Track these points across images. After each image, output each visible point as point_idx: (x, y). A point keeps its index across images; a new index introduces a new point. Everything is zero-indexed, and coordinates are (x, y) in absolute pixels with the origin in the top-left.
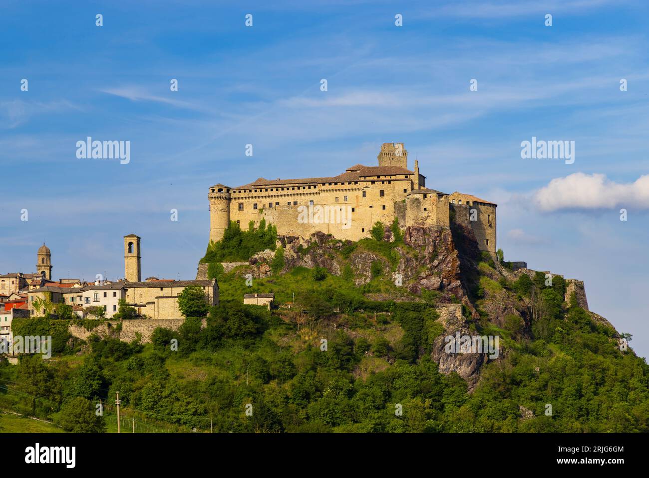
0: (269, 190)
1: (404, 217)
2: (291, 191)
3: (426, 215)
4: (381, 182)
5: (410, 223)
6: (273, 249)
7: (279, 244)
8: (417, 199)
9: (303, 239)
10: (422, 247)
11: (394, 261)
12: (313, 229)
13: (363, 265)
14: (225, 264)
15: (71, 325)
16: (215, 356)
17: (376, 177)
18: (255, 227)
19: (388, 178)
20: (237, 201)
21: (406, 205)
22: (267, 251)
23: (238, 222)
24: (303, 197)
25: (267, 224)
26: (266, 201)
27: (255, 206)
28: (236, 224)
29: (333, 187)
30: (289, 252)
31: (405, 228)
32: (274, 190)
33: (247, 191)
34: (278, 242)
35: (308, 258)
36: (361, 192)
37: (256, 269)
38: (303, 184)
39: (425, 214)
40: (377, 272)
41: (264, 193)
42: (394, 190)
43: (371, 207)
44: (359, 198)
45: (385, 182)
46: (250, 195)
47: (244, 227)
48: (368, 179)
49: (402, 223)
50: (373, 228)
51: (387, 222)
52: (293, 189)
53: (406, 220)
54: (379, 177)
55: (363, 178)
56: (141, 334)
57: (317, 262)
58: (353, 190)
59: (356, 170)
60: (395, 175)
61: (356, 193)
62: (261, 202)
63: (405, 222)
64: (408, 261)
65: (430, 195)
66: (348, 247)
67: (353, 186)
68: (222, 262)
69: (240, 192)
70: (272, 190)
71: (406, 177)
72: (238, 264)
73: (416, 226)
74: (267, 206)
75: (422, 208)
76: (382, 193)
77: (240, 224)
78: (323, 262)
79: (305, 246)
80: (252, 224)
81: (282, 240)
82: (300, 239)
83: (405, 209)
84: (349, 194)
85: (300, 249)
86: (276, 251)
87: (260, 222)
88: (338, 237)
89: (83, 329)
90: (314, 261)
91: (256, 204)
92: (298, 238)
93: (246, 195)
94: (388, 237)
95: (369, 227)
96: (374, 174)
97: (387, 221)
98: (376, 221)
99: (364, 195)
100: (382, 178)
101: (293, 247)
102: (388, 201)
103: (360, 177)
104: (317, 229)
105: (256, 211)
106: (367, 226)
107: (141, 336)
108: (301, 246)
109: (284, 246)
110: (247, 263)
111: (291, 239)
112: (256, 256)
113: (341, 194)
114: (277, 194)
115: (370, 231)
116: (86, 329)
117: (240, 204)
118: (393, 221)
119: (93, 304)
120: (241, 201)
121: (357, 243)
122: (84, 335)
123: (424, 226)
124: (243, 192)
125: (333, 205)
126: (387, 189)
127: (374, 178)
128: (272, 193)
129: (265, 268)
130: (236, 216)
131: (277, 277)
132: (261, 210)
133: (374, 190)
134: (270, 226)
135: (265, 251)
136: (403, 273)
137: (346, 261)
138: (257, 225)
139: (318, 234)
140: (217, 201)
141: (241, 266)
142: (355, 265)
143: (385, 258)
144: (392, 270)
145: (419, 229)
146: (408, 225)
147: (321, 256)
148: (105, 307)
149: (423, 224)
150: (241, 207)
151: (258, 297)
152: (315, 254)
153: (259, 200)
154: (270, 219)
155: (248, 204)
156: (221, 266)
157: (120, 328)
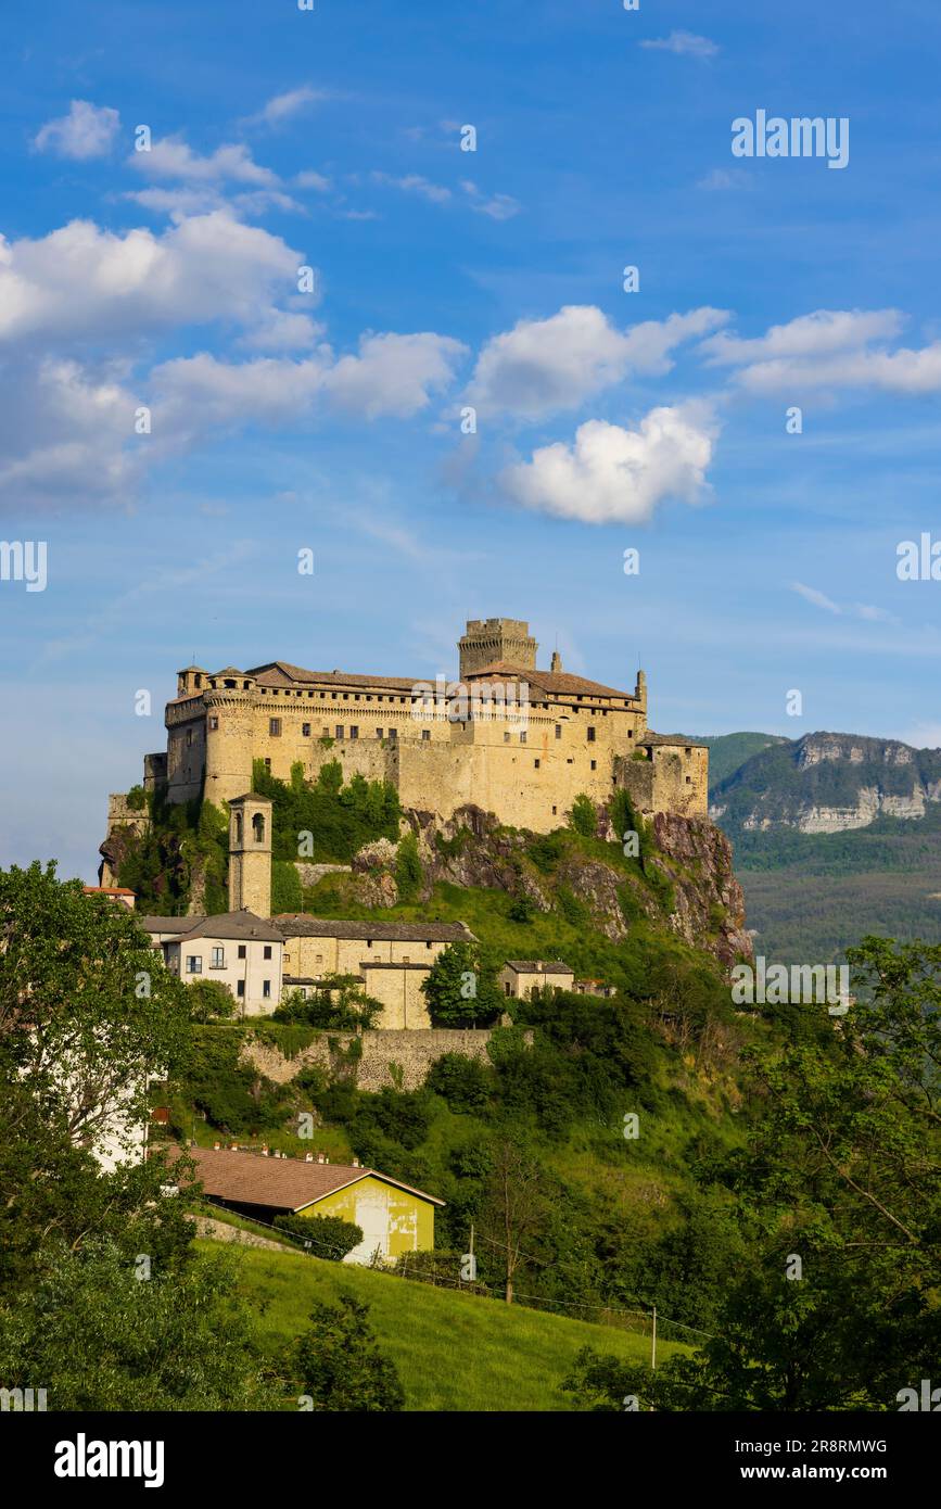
0: (340, 695)
1: (648, 792)
2: (385, 705)
3: (690, 792)
4: (590, 711)
5: (661, 805)
6: (393, 839)
7: (405, 828)
8: (676, 757)
9: (442, 820)
10: (695, 860)
11: (662, 892)
12: (459, 798)
13: (601, 892)
14: (302, 865)
15: (249, 1041)
17: (576, 698)
18: (307, 777)
19: (605, 703)
20: (266, 712)
21: (653, 768)
22: (383, 841)
23: (268, 761)
24: (407, 720)
25: (347, 778)
26: (331, 720)
27: (306, 730)
28: (263, 766)
30: (424, 850)
31: (651, 816)
32: (352, 697)
33: (292, 692)
34: (403, 822)
35: (459, 863)
36: (553, 727)
37: (374, 885)
38: (400, 690)
39: (687, 790)
40: (632, 912)
41: (328, 702)
42: (612, 730)
43: (570, 761)
44: (549, 739)
45: (597, 711)
46: (299, 702)
47: (281, 773)
48: (561, 699)
49: (642, 802)
50: (574, 806)
51: (600, 796)
52: (391, 700)
53: (653, 799)
54: (580, 698)
55: (553, 696)
56: (401, 1067)
57: (475, 875)
58: (541, 719)
59: (509, 675)
60: (609, 698)
61: (545, 727)
62: (319, 720)
63: (652, 802)
64: (688, 890)
65: (698, 750)
66: (546, 850)
67: (540, 712)
68: (295, 860)
69: (275, 693)
70: (346, 697)
71: (626, 704)
72: (329, 868)
73: (673, 813)
74: (332, 734)
75: (684, 776)
76: (592, 734)
77: (273, 766)
78: (488, 876)
79: (448, 837)
80: (297, 770)
81: (409, 816)
82: (437, 817)
83: (652, 776)
85: (437, 841)
86: (400, 842)
87: (322, 769)
88: (506, 819)
89: (277, 1054)
90: (471, 873)
91: (308, 725)
92: (433, 817)
93: (289, 700)
94: (604, 830)
95: (567, 804)
96: (572, 691)
97: (599, 794)
98: (578, 793)
99: (559, 734)
100: (586, 701)
101: (428, 835)
102: (601, 752)
103: (548, 693)
104: (468, 799)
105: (306, 741)
106: (561, 802)
107: (401, 1072)
108: (439, 834)
109: (416, 833)
110: (348, 868)
111: (426, 818)
112: (363, 853)
114: (356, 708)
115: (567, 812)
116: (282, 1055)
117: (272, 720)
118: (610, 796)
119: (208, 975)
120: (276, 714)
121: (546, 839)
122: (278, 1069)
123: (688, 815)
124: (282, 692)
125: (498, 749)
126: (600, 727)
127: (574, 700)
128: (345, 704)
129: (388, 883)
130: (263, 747)
131: (420, 905)
132: (326, 742)
133: (577, 724)
134: (359, 782)
135: (377, 841)
136: (688, 918)
137: (552, 879)
138: (311, 774)
139: (473, 811)
140: (240, 709)
141: (337, 873)
142: (580, 890)
143: (634, 878)
144: (666, 909)
145: (679, 821)
146: (657, 809)
147: (486, 861)
148: (242, 985)
149: (684, 810)
150: (275, 728)
151: (545, 971)
152: (473, 855)
153: (317, 715)
154: (360, 764)
155: (292, 721)
156: (295, 871)
157: (356, 1051)
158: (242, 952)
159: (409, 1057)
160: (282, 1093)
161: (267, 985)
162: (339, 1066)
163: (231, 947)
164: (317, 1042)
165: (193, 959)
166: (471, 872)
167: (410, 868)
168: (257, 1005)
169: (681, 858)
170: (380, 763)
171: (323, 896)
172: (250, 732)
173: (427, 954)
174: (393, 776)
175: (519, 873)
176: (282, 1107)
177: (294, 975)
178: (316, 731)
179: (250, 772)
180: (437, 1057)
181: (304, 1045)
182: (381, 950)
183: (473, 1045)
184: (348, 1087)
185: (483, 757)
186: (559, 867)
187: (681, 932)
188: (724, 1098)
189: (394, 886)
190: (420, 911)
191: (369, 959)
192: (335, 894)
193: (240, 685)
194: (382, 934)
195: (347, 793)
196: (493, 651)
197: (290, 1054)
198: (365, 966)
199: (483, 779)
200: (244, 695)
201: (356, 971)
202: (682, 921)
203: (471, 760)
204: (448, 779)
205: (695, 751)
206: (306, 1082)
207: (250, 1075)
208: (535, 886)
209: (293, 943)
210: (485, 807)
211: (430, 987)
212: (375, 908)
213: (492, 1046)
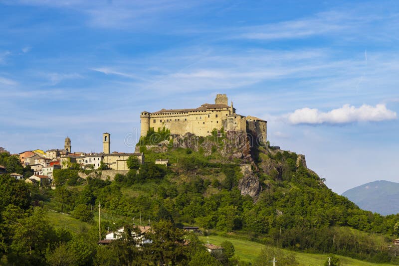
0: (167, 114)
1: (226, 126)
2: (176, 115)
4: (216, 111)
8: (232, 119)
12: (186, 131)
13: (208, 147)
14: (147, 146)
15: (79, 172)
16: (143, 186)
19: (219, 109)
20: (153, 119)
21: (227, 121)
23: (153, 128)
24: (182, 117)
25: (166, 129)
26: (166, 119)
27: (161, 121)
29: (195, 113)
32: (169, 114)
33: (157, 114)
36: (207, 115)
37: (161, 149)
38: (182, 111)
39: (234, 125)
40: (214, 150)
41: (165, 115)
42: (222, 115)
43: (212, 122)
44: (206, 118)
45: (218, 111)
46: (159, 116)
47: (156, 130)
48: (210, 109)
49: (225, 129)
50: (213, 131)
51: (219, 128)
52: (178, 114)
53: (227, 128)
54: (215, 109)
55: (208, 109)
56: (110, 176)
59: (205, 106)
60: (222, 108)
61: (205, 116)
65: (238, 117)
67: (204, 113)
69: (154, 115)
71: (227, 109)
72: (153, 146)
73: (231, 130)
74: (166, 121)
75: (234, 123)
76: (217, 116)
80: (159, 129)
83: (227, 123)
84: (202, 116)
87: (163, 128)
88: (197, 135)
93: (157, 116)
96: (213, 108)
98: (214, 128)
99: (209, 117)
100: (217, 109)
102: (219, 119)
104: (188, 131)
106: (210, 130)
110: (157, 146)
113: (199, 116)
114: (170, 116)
115: (211, 132)
116: (85, 174)
118: (221, 128)
119: (89, 163)
120: (155, 119)
122: (84, 177)
123: (235, 131)
125: (195, 121)
126: (219, 114)
128: (168, 116)
130: (152, 125)
131: (170, 152)
132: (163, 123)
133: (213, 114)
138: (161, 129)
146: (228, 130)
148: (94, 164)
149: (234, 129)
150: (155, 121)
151: (162, 161)
153: (163, 118)
154: (167, 126)
155: (158, 120)
157: (100, 174)
158: (94, 159)
161: (99, 165)
162: (97, 176)
165: (87, 161)
168: (97, 168)
176: (83, 182)
182: (122, 158)
184: (99, 179)
185: (191, 123)
191: (119, 159)
197: (87, 174)
198: (117, 161)
199: (191, 127)
204: (183, 128)
206: (89, 179)
209: (106, 157)
210: (192, 133)
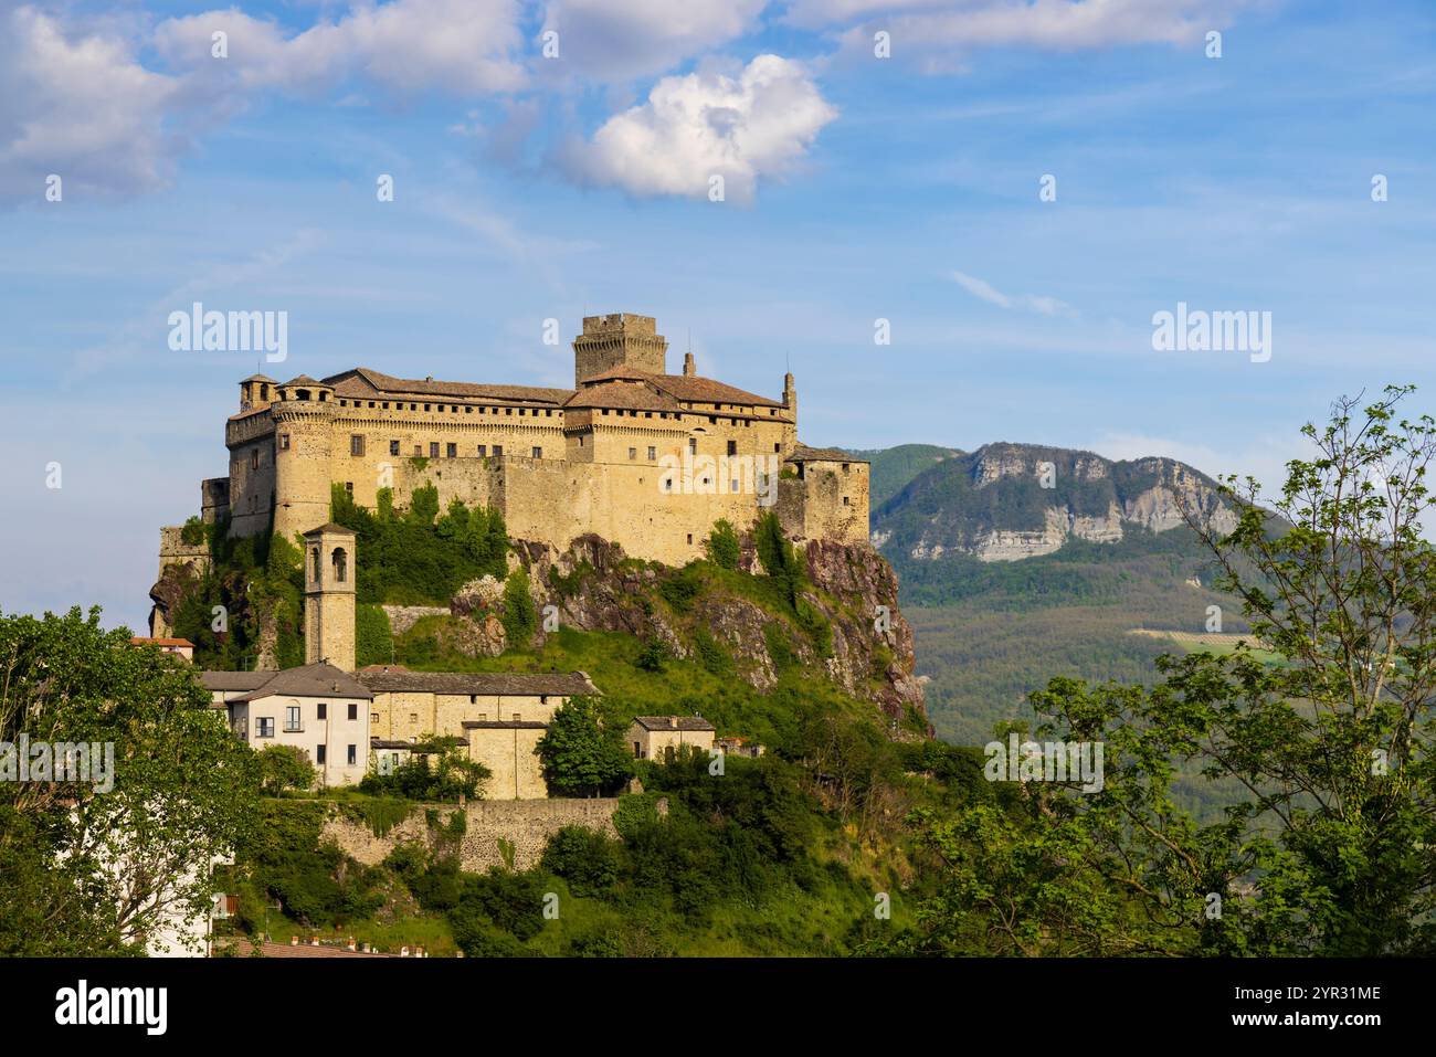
0: (434, 407)
1: (799, 516)
2: (488, 418)
3: (848, 516)
4: (729, 421)
5: (815, 531)
6: (500, 576)
7: (513, 563)
8: (831, 474)
9: (557, 552)
10: (855, 595)
11: (817, 633)
12: (576, 526)
13: (745, 634)
14: (392, 608)
15: (332, 816)
17: (713, 406)
18: (396, 504)
19: (747, 412)
20: (346, 428)
21: (805, 487)
22: (488, 578)
23: (350, 485)
24: (515, 435)
25: (444, 504)
26: (424, 437)
27: (394, 448)
28: (344, 492)
29: (626, 419)
30: (536, 587)
31: (804, 544)
32: (448, 408)
33: (377, 404)
34: (511, 556)
35: (578, 603)
36: (686, 441)
37: (477, 630)
38: (506, 399)
39: (846, 513)
40: (783, 658)
41: (420, 415)
42: (756, 444)
45: (738, 421)
46: (385, 415)
47: (366, 499)
48: (695, 407)
49: (792, 530)
50: (713, 534)
51: (742, 522)
52: (495, 412)
53: (806, 524)
54: (718, 406)
55: (686, 404)
56: (512, 844)
57: (597, 617)
58: (672, 432)
59: (634, 381)
60: (751, 406)
61: (675, 441)
62: (409, 437)
63: (803, 527)
64: (847, 630)
65: (857, 466)
66: (680, 586)
67: (671, 423)
68: (383, 602)
69: (357, 404)
70: (441, 409)
71: (772, 413)
72: (424, 610)
73: (829, 540)
74: (426, 453)
76: (732, 449)
77: (355, 492)
78: (612, 617)
79: (564, 572)
80: (385, 496)
81: (519, 548)
82: (551, 549)
83: (804, 496)
84: (659, 442)
85: (552, 578)
86: (507, 580)
87: (414, 494)
88: (632, 550)
89: (365, 831)
91: (397, 442)
92: (546, 549)
93: (374, 414)
94: (749, 562)
95: (704, 532)
96: (708, 398)
97: (742, 519)
98: (717, 519)
99: (693, 449)
100: (725, 409)
101: (541, 571)
103: (680, 401)
104: (587, 527)
105: (395, 461)
106: (697, 529)
107: (512, 850)
108: (554, 569)
109: (526, 568)
110: (446, 611)
111: (537, 550)
112: (464, 593)
113: (642, 442)
114: (453, 422)
115: (705, 541)
116: (371, 832)
117: (354, 437)
118: (754, 522)
119: (281, 739)
120: (359, 430)
121: (680, 572)
122: (367, 849)
123: (846, 543)
124: (365, 404)
125: (622, 468)
126: (741, 440)
127: (711, 409)
128: (440, 417)
129: (495, 627)
130: (344, 469)
131: (532, 653)
132: (418, 462)
133: (715, 437)
134: (458, 509)
135: (481, 578)
136: (847, 662)
137: (688, 620)
138: (400, 501)
139: (594, 542)
140: (315, 425)
141: (434, 617)
142: (720, 632)
143: (784, 617)
144: (821, 652)
145: (836, 549)
146: (811, 535)
147: (610, 599)
148: (322, 750)
149: (842, 536)
150: (357, 446)
151: (680, 728)
152: (595, 594)
153: (407, 431)
154: (458, 487)
155: (377, 439)
156: (383, 615)
157: (459, 826)
158: (322, 712)
159: (522, 832)
160: (371, 877)
161: (352, 750)
162: (439, 843)
163: (309, 706)
164: (412, 816)
165: (264, 721)
166: (592, 613)
167: (521, 609)
168: (339, 773)
169: (840, 593)
170: (483, 486)
171: (417, 644)
172: (328, 452)
173: (540, 710)
174: (498, 501)
175: (648, 613)
176: (372, 894)
177: (385, 737)
178: (407, 449)
179: (329, 498)
180: (554, 831)
181: (397, 820)
182: (488, 707)
183: (597, 816)
184: (449, 869)
185: (605, 478)
186: (696, 606)
187: (840, 679)
188: (892, 873)
189: (502, 631)
190: (533, 660)
191: (473, 717)
192: (431, 642)
193: (315, 396)
194: (489, 687)
195: (445, 522)
196: (615, 352)
197: (381, 831)
198: (468, 726)
199: (605, 505)
200: (320, 408)
201: (458, 732)
202: (841, 667)
203: (590, 481)
204: (564, 503)
205: (853, 467)
206: (400, 864)
207: (334, 856)
208: (668, 628)
209: (383, 700)
210: (607, 536)
211: (546, 750)
212: (480, 657)
213: (619, 816)
